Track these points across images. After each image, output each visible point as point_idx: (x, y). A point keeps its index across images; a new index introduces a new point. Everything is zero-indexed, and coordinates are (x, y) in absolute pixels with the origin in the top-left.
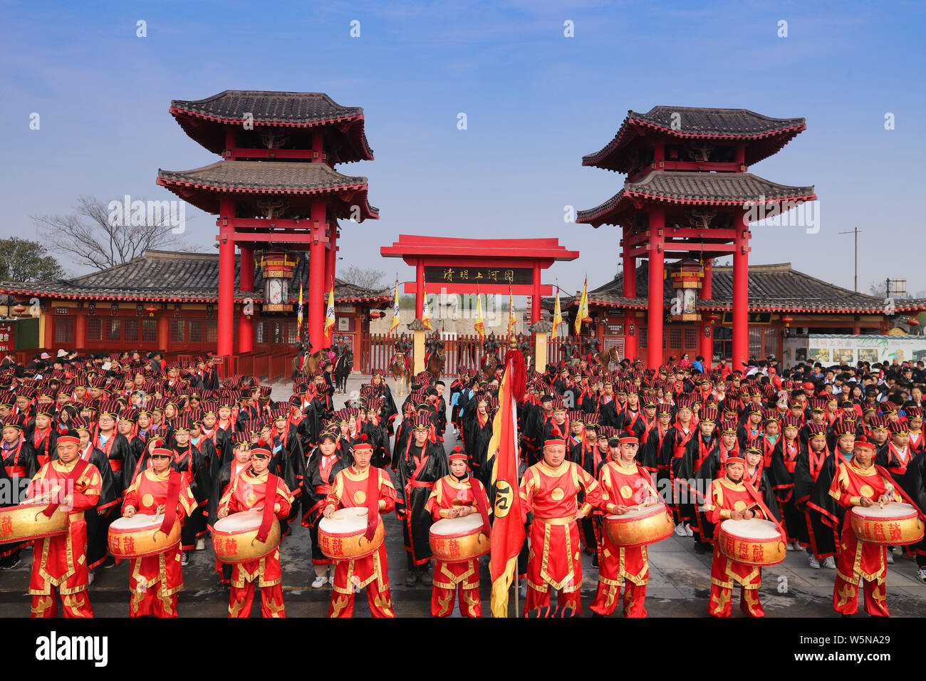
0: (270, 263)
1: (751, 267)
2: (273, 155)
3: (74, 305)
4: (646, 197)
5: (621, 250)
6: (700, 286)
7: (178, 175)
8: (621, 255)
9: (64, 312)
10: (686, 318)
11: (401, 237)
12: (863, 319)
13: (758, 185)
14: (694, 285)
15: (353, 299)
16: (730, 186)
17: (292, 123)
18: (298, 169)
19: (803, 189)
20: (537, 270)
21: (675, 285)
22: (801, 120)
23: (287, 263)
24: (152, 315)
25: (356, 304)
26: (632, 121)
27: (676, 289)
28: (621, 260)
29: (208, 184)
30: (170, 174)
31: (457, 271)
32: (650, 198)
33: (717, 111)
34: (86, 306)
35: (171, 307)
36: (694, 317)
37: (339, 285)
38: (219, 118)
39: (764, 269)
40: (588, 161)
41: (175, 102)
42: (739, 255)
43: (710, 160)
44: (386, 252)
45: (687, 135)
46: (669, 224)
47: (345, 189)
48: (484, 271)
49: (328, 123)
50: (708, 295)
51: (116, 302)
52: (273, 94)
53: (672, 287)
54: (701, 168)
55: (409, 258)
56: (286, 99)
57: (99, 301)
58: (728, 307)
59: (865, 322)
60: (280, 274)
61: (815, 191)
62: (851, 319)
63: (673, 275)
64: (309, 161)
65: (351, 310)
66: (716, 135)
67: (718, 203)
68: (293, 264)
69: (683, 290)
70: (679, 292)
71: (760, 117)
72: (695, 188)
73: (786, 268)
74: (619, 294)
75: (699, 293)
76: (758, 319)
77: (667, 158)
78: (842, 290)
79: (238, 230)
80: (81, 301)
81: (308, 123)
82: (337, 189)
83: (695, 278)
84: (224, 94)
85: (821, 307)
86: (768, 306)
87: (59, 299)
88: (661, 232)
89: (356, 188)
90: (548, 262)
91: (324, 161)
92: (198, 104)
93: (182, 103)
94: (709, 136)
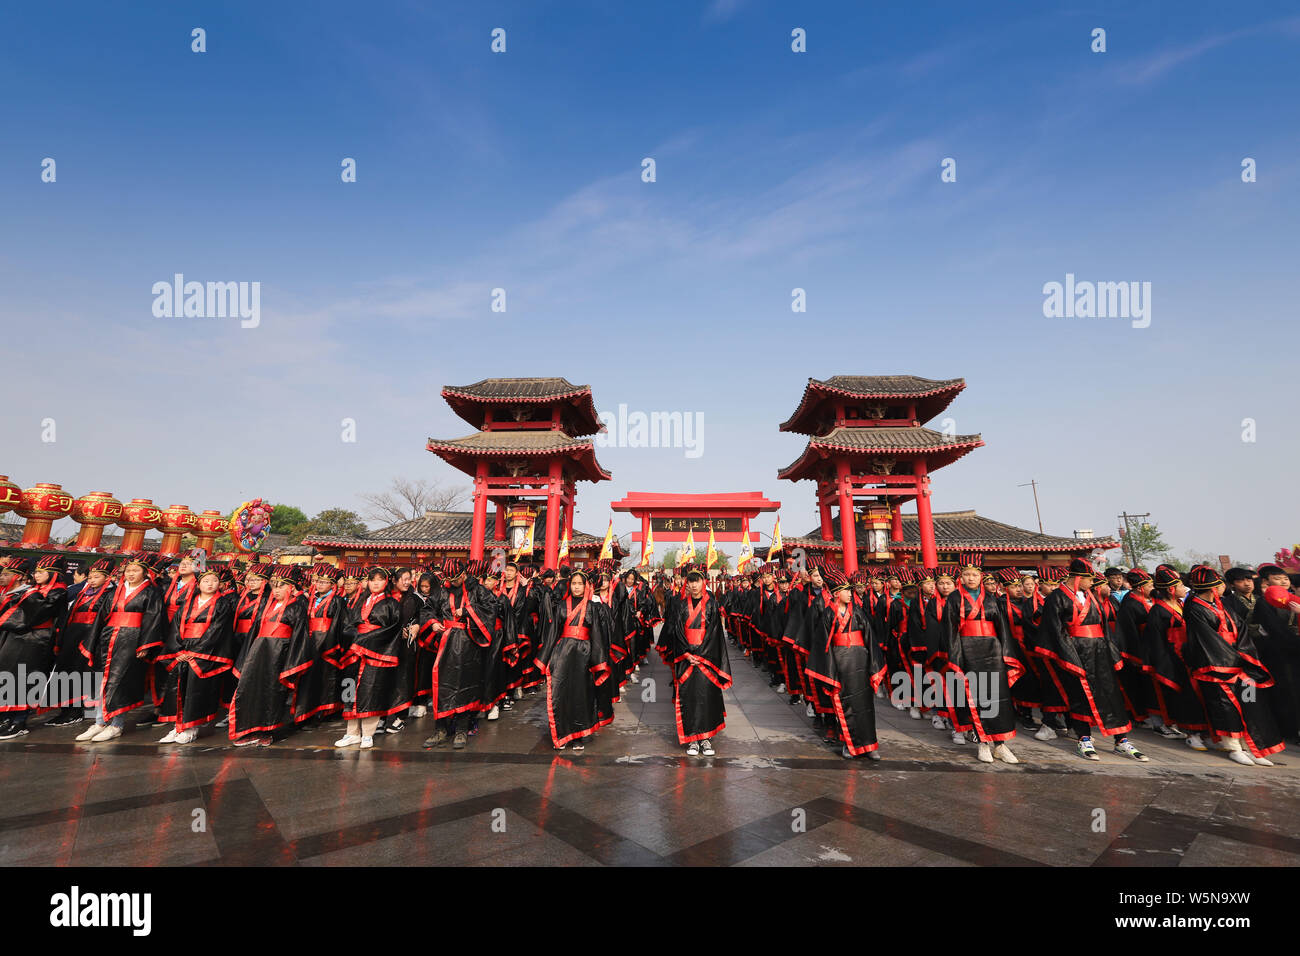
0: (515, 514)
1: (934, 514)
2: (520, 427)
3: (361, 554)
4: (830, 447)
5: (817, 499)
6: (889, 527)
7: (443, 443)
8: (818, 504)
9: (354, 560)
10: (879, 556)
11: (629, 494)
12: (1050, 557)
13: (930, 436)
14: (884, 526)
15: (586, 544)
16: (905, 438)
17: (534, 399)
18: (540, 436)
19: (971, 437)
20: (745, 519)
21: (867, 527)
22: (960, 380)
23: (529, 514)
24: (421, 561)
25: (589, 550)
26: (812, 386)
27: (868, 531)
28: (818, 508)
29: (465, 448)
30: (436, 442)
31: (676, 522)
32: (833, 449)
33: (887, 378)
34: (371, 554)
35: (438, 555)
36: (886, 556)
37: (573, 534)
38: (478, 398)
39: (951, 516)
40: (785, 428)
41: (446, 387)
42: (921, 499)
43: (885, 418)
44: (617, 508)
45: (861, 396)
46: (855, 472)
47: (575, 448)
48: (700, 521)
49: (562, 398)
50: (899, 535)
51: (394, 551)
52: (522, 380)
53: (863, 529)
54: (878, 424)
55: (636, 511)
56: (532, 383)
57: (380, 550)
58: (919, 546)
59: (1054, 561)
60: (523, 523)
61: (983, 438)
62: (1040, 557)
63: (864, 518)
64: (549, 430)
65: (585, 555)
66: (887, 395)
67: (895, 451)
68: (534, 515)
69: (874, 530)
70: (871, 533)
71: (925, 381)
72: (873, 440)
73: (970, 514)
74: (819, 538)
75: (890, 533)
76: (948, 558)
77: (848, 417)
78: (1026, 532)
79: (490, 487)
80: (367, 550)
81: (547, 398)
82: (568, 449)
83: (883, 519)
84: (485, 382)
85: (1007, 546)
86: (956, 545)
87: (350, 549)
88: (848, 479)
89: (583, 448)
90: (754, 511)
91: (560, 430)
92: (463, 389)
93: (451, 388)
94: (881, 396)
